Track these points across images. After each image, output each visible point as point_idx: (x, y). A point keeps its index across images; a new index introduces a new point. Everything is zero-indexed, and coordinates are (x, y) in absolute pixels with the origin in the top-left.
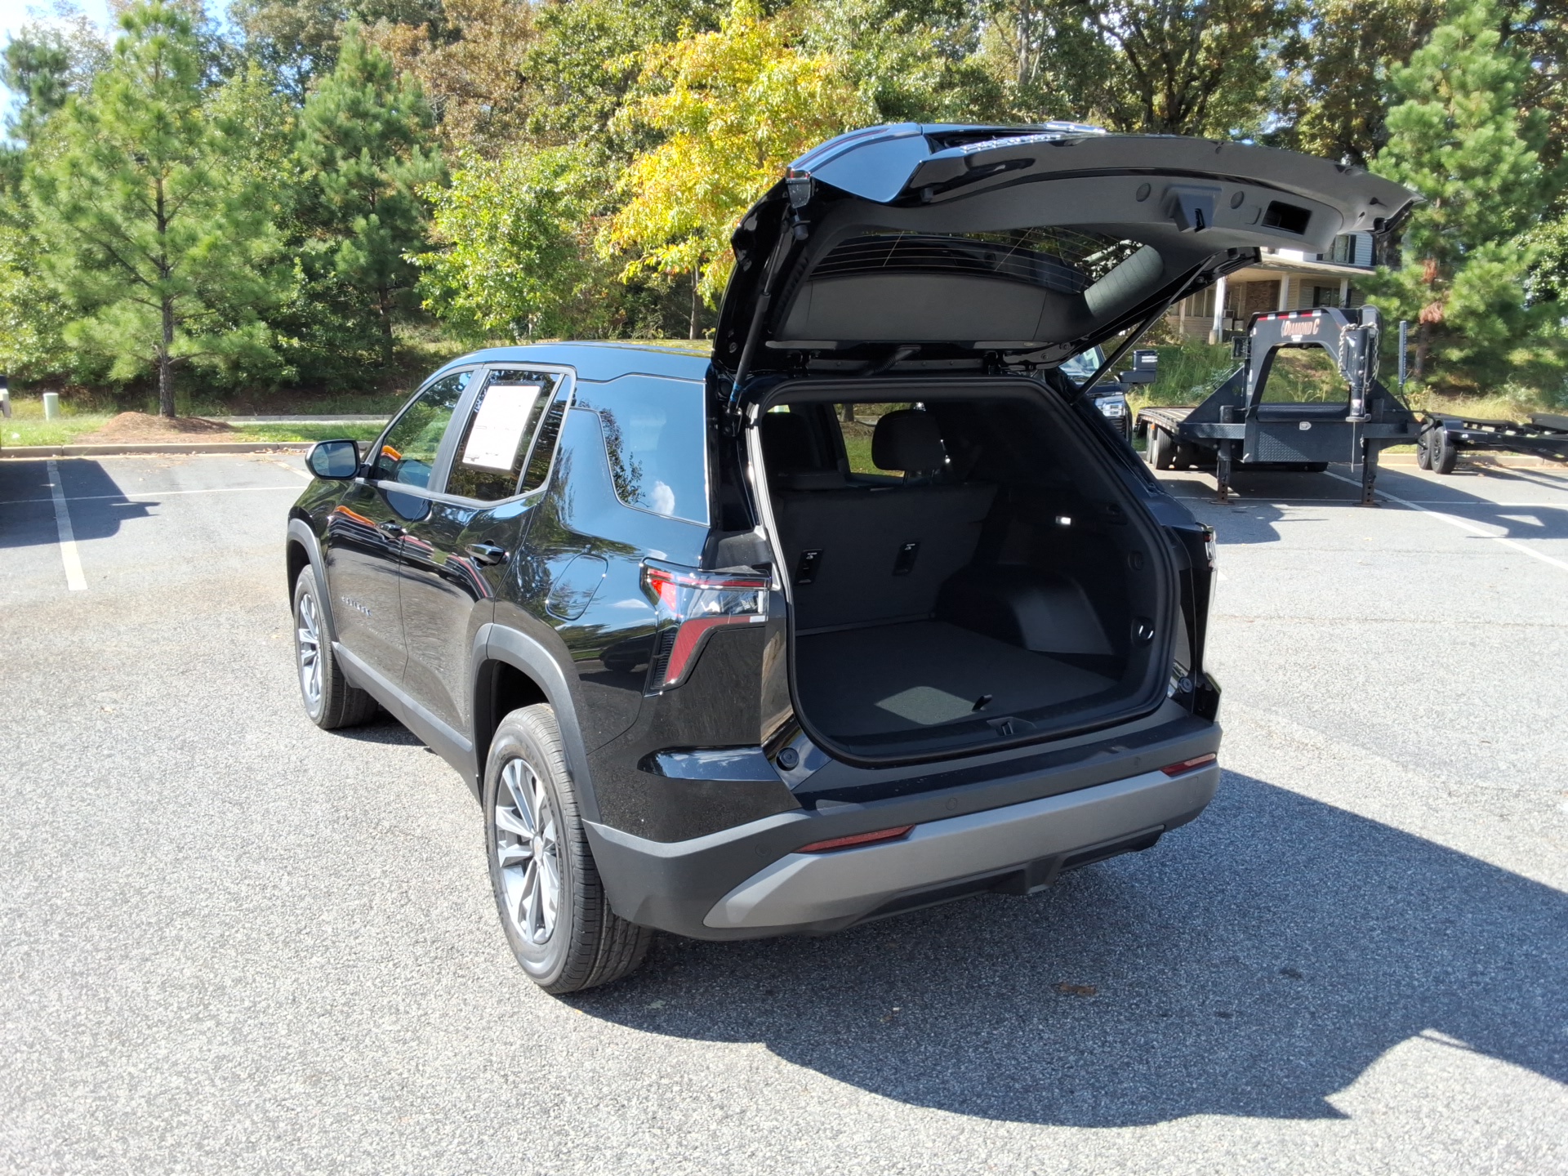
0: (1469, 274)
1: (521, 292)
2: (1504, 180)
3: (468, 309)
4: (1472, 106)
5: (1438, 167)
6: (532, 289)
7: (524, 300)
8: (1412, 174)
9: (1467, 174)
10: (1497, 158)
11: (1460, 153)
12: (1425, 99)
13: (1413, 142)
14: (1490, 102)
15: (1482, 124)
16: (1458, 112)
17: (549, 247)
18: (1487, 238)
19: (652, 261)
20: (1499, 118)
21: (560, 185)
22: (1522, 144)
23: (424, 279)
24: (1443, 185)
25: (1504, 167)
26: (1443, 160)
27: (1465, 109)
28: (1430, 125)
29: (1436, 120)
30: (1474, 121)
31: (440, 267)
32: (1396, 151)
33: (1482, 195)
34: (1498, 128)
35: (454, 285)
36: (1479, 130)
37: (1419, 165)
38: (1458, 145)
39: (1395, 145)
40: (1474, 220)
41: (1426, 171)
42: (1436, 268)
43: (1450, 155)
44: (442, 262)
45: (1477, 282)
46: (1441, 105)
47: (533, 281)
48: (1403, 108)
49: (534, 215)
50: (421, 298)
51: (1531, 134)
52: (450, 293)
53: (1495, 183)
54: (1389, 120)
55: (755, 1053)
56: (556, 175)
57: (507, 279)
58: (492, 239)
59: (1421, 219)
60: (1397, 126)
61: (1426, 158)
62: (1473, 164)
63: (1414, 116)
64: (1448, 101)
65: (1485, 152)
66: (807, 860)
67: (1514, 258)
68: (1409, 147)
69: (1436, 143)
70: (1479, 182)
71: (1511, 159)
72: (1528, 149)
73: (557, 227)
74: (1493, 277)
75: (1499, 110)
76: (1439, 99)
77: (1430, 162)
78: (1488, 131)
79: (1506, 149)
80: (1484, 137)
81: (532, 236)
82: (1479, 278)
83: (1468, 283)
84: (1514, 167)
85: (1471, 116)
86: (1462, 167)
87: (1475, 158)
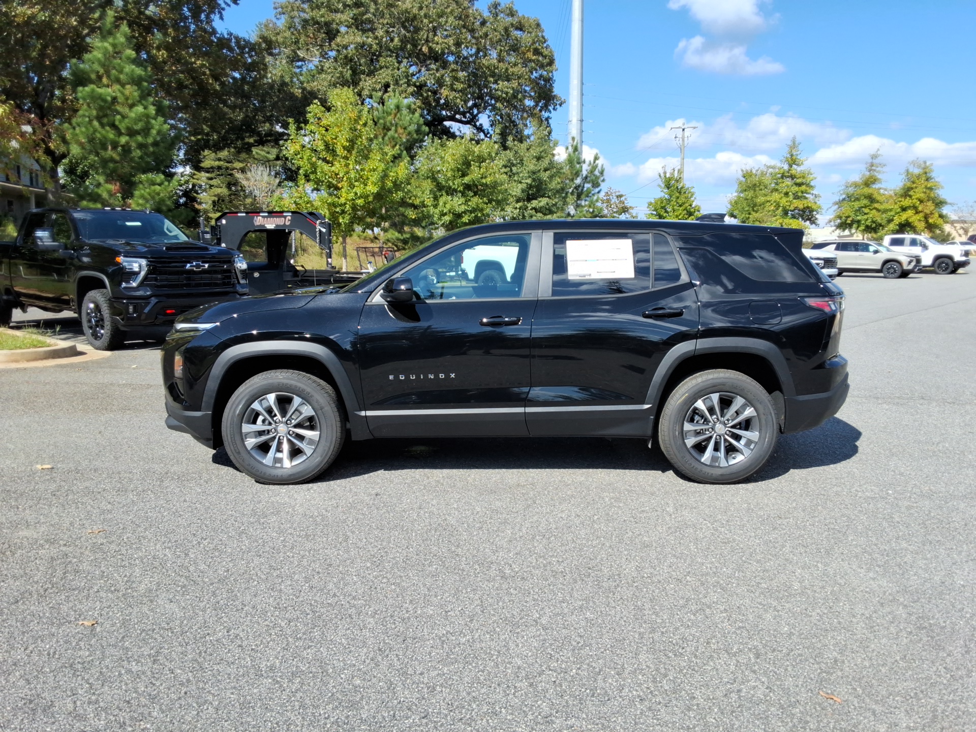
0: (142, 192)
4: (127, 93)
5: (114, 127)
8: (99, 129)
9: (132, 133)
10: (149, 126)
11: (126, 121)
13: (96, 110)
14: (136, 92)
15: (135, 104)
16: (119, 95)
18: (145, 170)
20: (144, 102)
22: (160, 119)
24: (119, 138)
25: (153, 132)
26: (117, 123)
27: (123, 94)
28: (105, 101)
30: (130, 102)
32: (87, 114)
33: (142, 146)
34: (145, 108)
36: (135, 108)
37: (102, 124)
38: (124, 116)
39: (86, 111)
40: (138, 160)
41: (107, 128)
43: (120, 121)
45: (147, 197)
46: (110, 90)
48: (86, 89)
53: (150, 140)
60: (84, 99)
61: (105, 120)
63: (95, 94)
65: (141, 121)
68: (95, 113)
70: (139, 138)
71: (156, 127)
74: (156, 194)
75: (143, 97)
77: (109, 123)
78: (140, 109)
79: (152, 121)
80: (138, 112)
82: (149, 194)
83: (142, 197)
84: (159, 132)
85: (127, 99)
86: (128, 128)
87: (136, 124)
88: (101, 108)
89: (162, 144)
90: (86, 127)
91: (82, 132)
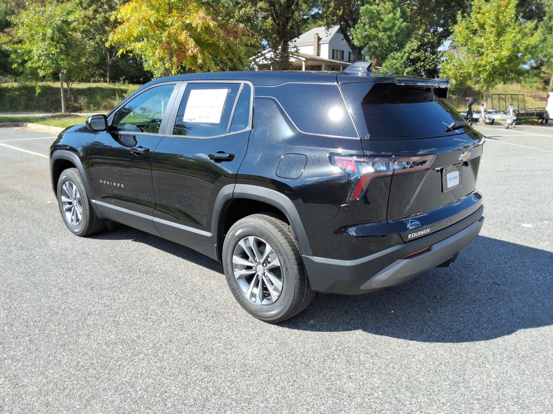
0: (386, 64)
1: (57, 61)
2: (396, 32)
3: (35, 68)
4: (386, 7)
5: (376, 27)
6: (62, 60)
7: (59, 64)
8: (368, 30)
9: (385, 30)
10: (394, 25)
11: (383, 23)
12: (371, 4)
13: (369, 19)
14: (391, 5)
15: (389, 13)
16: (382, 8)
17: (68, 43)
18: (391, 52)
19: (129, 48)
20: (394, 11)
21: (71, 18)
22: (401, 20)
23: (13, 56)
24: (378, 34)
25: (396, 28)
26: (378, 25)
27: (384, 8)
28: (374, 13)
29: (375, 11)
30: (387, 12)
31: (19, 51)
32: (363, 21)
33: (389, 37)
34: (394, 14)
35: (26, 58)
36: (388, 15)
37: (370, 27)
38: (382, 20)
39: (363, 20)
40: (387, 45)
41: (373, 29)
42: (376, 61)
43: (380, 24)
44: (20, 49)
45: (389, 66)
46: (376, 6)
47: (62, 56)
48: (365, 7)
49: (60, 29)
50: (12, 63)
51: (404, 17)
52: (24, 62)
53: (394, 33)
54: (361, 11)
55: (359, 334)
56: (68, 14)
57: (51, 56)
58: (44, 40)
59: (371, 45)
60: (363, 14)
61: (373, 24)
62: (387, 26)
63: (368, 10)
64: (378, 5)
65: (390, 22)
66: (406, 261)
67: (400, 58)
68: (367, 20)
69: (375, 19)
70: (388, 33)
71: (398, 25)
72: (403, 22)
73: (71, 35)
74: (394, 65)
75: (394, 8)
76: (375, 4)
77: (374, 26)
78: (391, 15)
79: (397, 22)
80: (390, 17)
81: (60, 39)
82: (390, 65)
83: (386, 67)
84: (399, 28)
85: (386, 10)
86: (384, 28)
87: (388, 25)
88: (371, 17)
89: (401, 35)
90: (361, 30)
91: (359, 32)
